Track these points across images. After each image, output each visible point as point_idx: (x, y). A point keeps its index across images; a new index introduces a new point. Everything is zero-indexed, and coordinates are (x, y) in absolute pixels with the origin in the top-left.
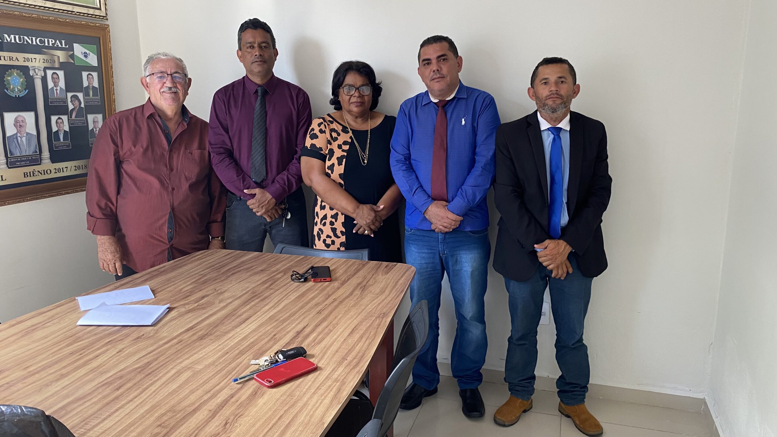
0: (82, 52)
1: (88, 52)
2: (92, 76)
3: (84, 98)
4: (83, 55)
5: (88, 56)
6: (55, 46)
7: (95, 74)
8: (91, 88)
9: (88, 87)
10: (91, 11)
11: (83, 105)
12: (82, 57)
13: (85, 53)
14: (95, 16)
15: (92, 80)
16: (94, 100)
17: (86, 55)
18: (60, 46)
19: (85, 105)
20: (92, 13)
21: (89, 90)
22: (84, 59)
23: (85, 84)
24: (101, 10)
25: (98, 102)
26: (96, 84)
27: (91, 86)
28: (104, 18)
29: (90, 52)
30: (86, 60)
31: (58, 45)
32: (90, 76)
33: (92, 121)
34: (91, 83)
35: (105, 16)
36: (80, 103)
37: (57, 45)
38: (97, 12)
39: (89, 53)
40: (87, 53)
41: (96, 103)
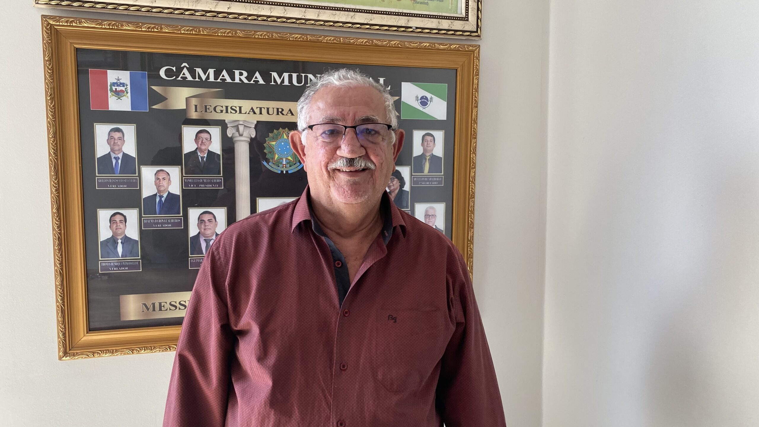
0: (417, 97)
1: (429, 95)
3: (411, 175)
4: (419, 101)
5: (429, 103)
7: (439, 135)
8: (428, 158)
9: (422, 157)
10: (445, 24)
11: (407, 188)
12: (417, 105)
13: (422, 98)
14: (453, 32)
15: (431, 144)
17: (424, 102)
19: (412, 188)
21: (424, 160)
22: (420, 108)
24: (468, 20)
25: (440, 182)
27: (428, 154)
29: (433, 96)
30: (424, 110)
32: (429, 138)
34: (429, 149)
35: (475, 30)
36: (402, 182)
39: (431, 98)
40: (426, 98)
41: (435, 184)
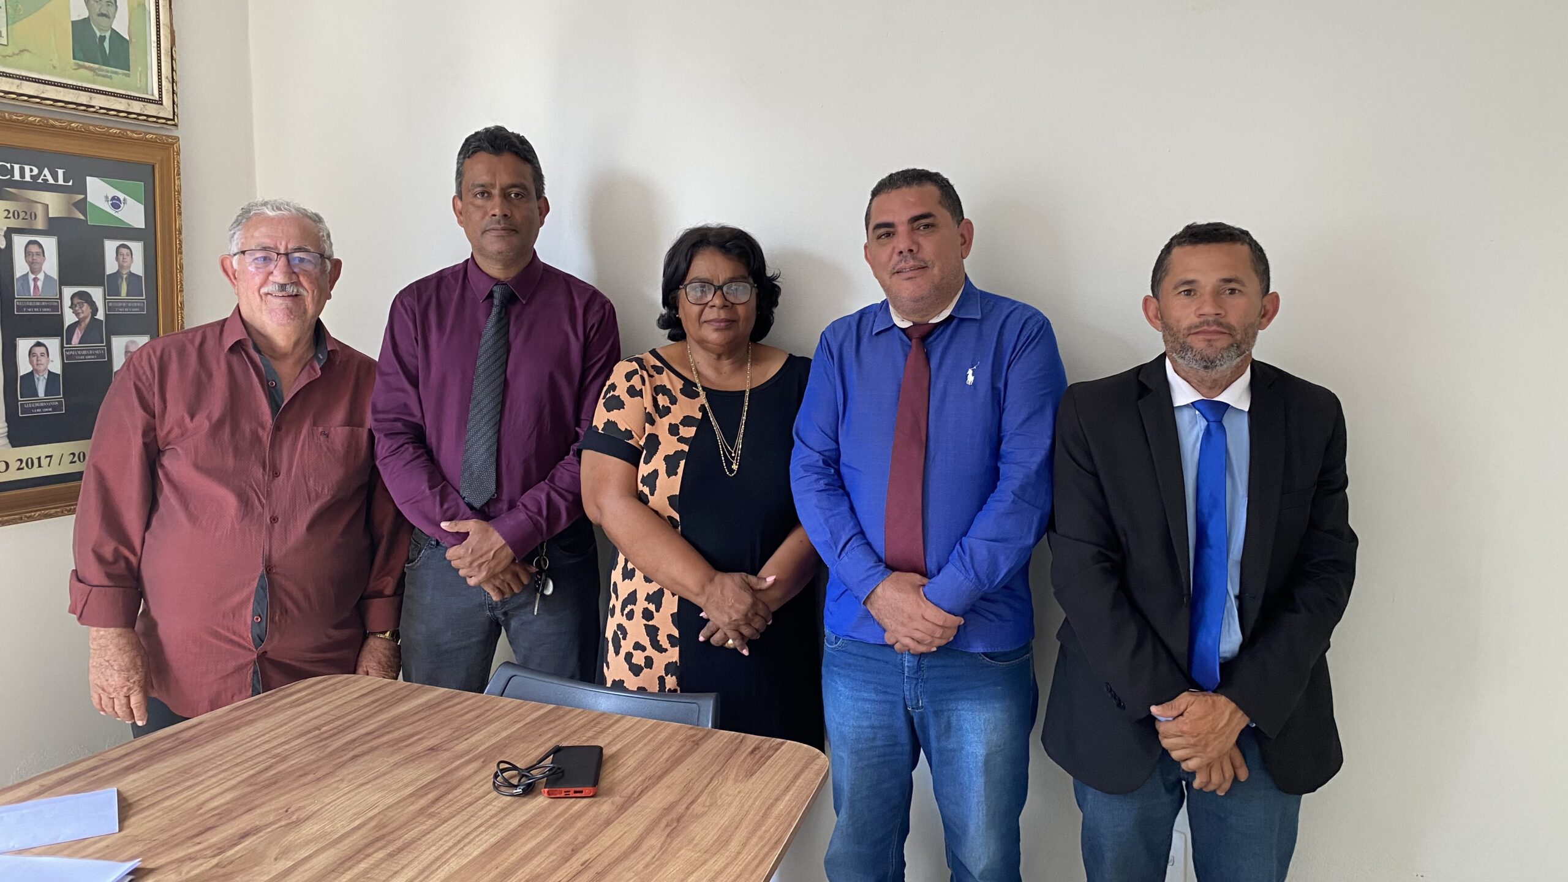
0: (107, 197)
1: (121, 196)
2: (128, 251)
3: (105, 299)
4: (110, 202)
5: (122, 205)
6: (40, 181)
7: (137, 247)
8: (125, 276)
9: (117, 275)
10: (136, 107)
11: (100, 316)
12: (107, 207)
13: (113, 198)
14: (145, 118)
15: (128, 259)
16: (130, 305)
17: (116, 204)
18: (51, 181)
19: (106, 315)
20: (138, 111)
21: (120, 280)
22: (112, 211)
23: (111, 266)
24: (162, 104)
25: (142, 309)
26: (137, 267)
27: (125, 272)
28: (168, 122)
29: (126, 197)
30: (116, 215)
31: (47, 180)
32: (124, 251)
33: (124, 352)
34: (125, 265)
35: (172, 118)
36: (95, 310)
37: (42, 180)
38: (151, 110)
39: (125, 200)
40: (119, 199)
41: (135, 311)
